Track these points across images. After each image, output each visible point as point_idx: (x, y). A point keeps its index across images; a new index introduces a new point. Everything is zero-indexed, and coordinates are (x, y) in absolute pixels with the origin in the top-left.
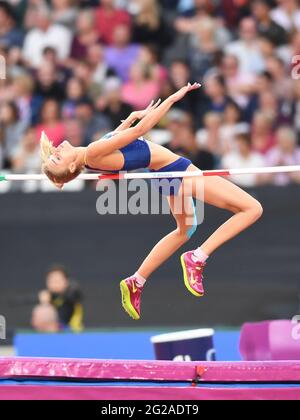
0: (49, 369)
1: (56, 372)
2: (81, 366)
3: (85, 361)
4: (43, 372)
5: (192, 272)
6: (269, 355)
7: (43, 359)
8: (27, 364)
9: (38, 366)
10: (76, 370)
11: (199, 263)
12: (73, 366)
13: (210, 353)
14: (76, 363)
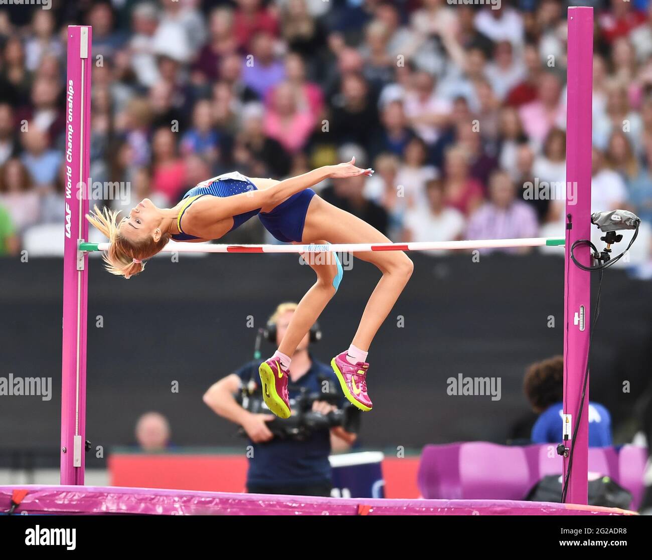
0: (154, 505)
1: (165, 509)
2: (200, 502)
3: (205, 495)
4: (146, 508)
5: (354, 378)
6: (459, 490)
7: (148, 491)
8: (125, 498)
9: (141, 500)
10: (193, 507)
11: (360, 365)
12: (189, 501)
13: (377, 486)
14: (192, 497)
